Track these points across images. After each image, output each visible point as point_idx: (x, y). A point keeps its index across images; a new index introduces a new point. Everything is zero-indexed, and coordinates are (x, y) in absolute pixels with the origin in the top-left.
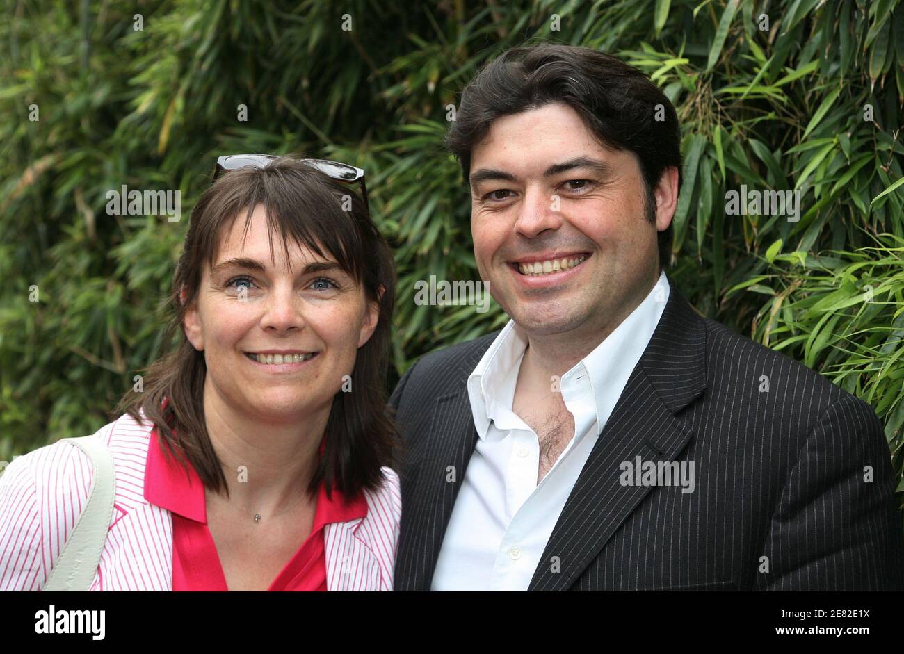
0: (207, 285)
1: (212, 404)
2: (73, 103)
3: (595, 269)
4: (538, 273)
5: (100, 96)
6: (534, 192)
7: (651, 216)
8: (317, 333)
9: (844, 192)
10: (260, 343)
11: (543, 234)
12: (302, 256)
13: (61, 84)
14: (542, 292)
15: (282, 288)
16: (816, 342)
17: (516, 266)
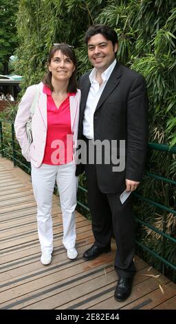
0: (52, 62)
1: (53, 80)
2: (38, 46)
3: (106, 59)
4: (98, 60)
5: (41, 45)
6: (97, 48)
7: (114, 50)
8: (67, 68)
9: (142, 48)
10: (59, 70)
11: (98, 54)
12: (65, 57)
13: (36, 44)
14: (98, 63)
15: (62, 61)
16: (137, 70)
17: (95, 59)
